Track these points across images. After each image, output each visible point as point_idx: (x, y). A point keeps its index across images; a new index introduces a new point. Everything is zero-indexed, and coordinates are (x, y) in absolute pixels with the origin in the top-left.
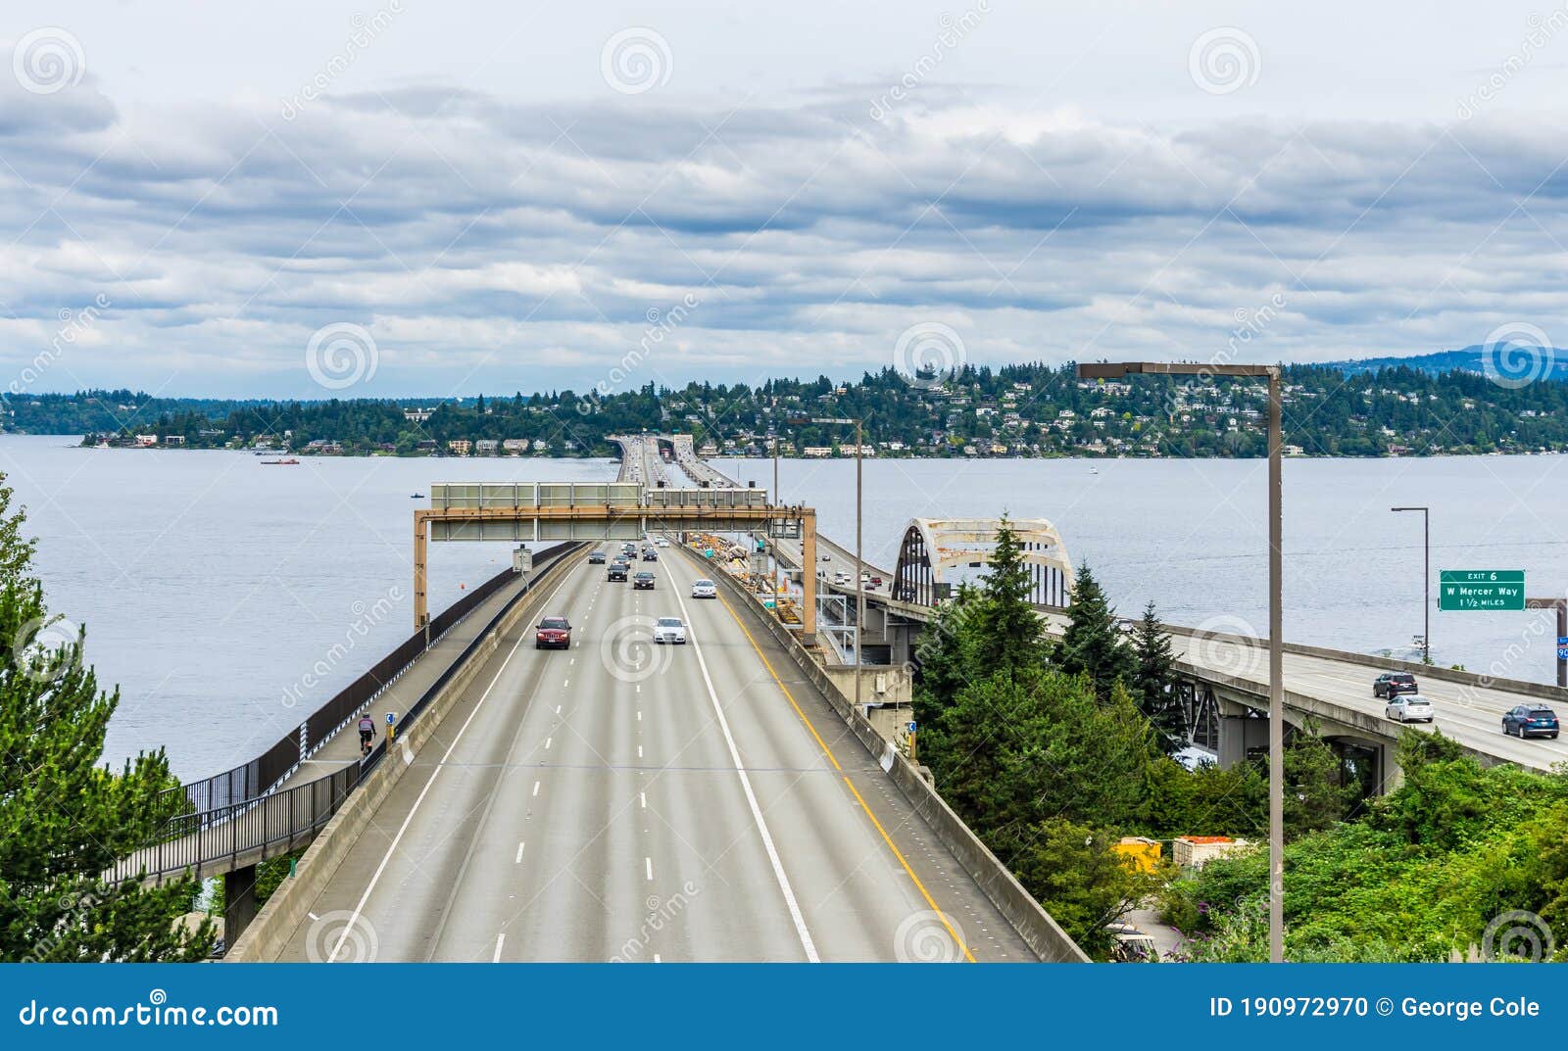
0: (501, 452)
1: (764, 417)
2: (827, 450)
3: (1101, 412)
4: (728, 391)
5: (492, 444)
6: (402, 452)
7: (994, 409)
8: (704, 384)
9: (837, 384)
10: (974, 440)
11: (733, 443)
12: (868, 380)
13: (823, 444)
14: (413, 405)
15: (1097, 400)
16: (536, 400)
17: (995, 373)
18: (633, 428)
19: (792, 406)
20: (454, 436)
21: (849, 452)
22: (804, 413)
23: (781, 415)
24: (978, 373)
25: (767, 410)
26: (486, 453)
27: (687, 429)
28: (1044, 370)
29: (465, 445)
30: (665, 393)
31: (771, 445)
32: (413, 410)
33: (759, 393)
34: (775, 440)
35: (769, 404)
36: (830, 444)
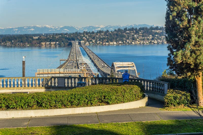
0: (51, 44)
3: (157, 36)
4: (91, 33)
5: (49, 43)
7: (138, 35)
8: (86, 31)
9: (110, 31)
10: (134, 41)
12: (115, 30)
13: (107, 42)
14: (35, 35)
15: (156, 33)
16: (57, 34)
17: (138, 29)
18: (74, 39)
19: (102, 35)
20: (42, 42)
22: (104, 36)
23: (100, 37)
24: (135, 29)
25: (97, 36)
26: (48, 45)
27: (83, 40)
28: (147, 28)
29: (44, 43)
30: (79, 33)
31: (98, 42)
32: (35, 37)
33: (96, 33)
34: (99, 41)
35: (98, 35)
36: (109, 42)
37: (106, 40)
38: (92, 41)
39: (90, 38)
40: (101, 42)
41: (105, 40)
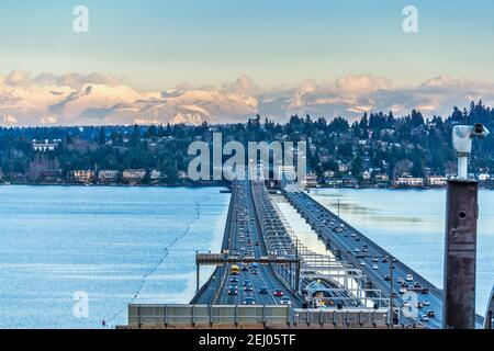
0: (120, 181)
1: (360, 147)
2: (419, 180)
4: (328, 124)
5: (112, 173)
6: (32, 182)
8: (305, 118)
9: (427, 118)
11: (332, 173)
12: (457, 115)
13: (415, 175)
14: (42, 134)
19: (386, 138)
20: (77, 166)
21: (439, 183)
22: (398, 145)
23: (376, 147)
25: (363, 142)
26: (107, 183)
29: (88, 174)
30: (270, 125)
31: (366, 175)
32: (40, 140)
33: (356, 127)
34: (371, 170)
35: (365, 136)
36: (422, 175)
37: (411, 164)
38: (334, 167)
39: (326, 150)
40: (382, 172)
41: (400, 165)
